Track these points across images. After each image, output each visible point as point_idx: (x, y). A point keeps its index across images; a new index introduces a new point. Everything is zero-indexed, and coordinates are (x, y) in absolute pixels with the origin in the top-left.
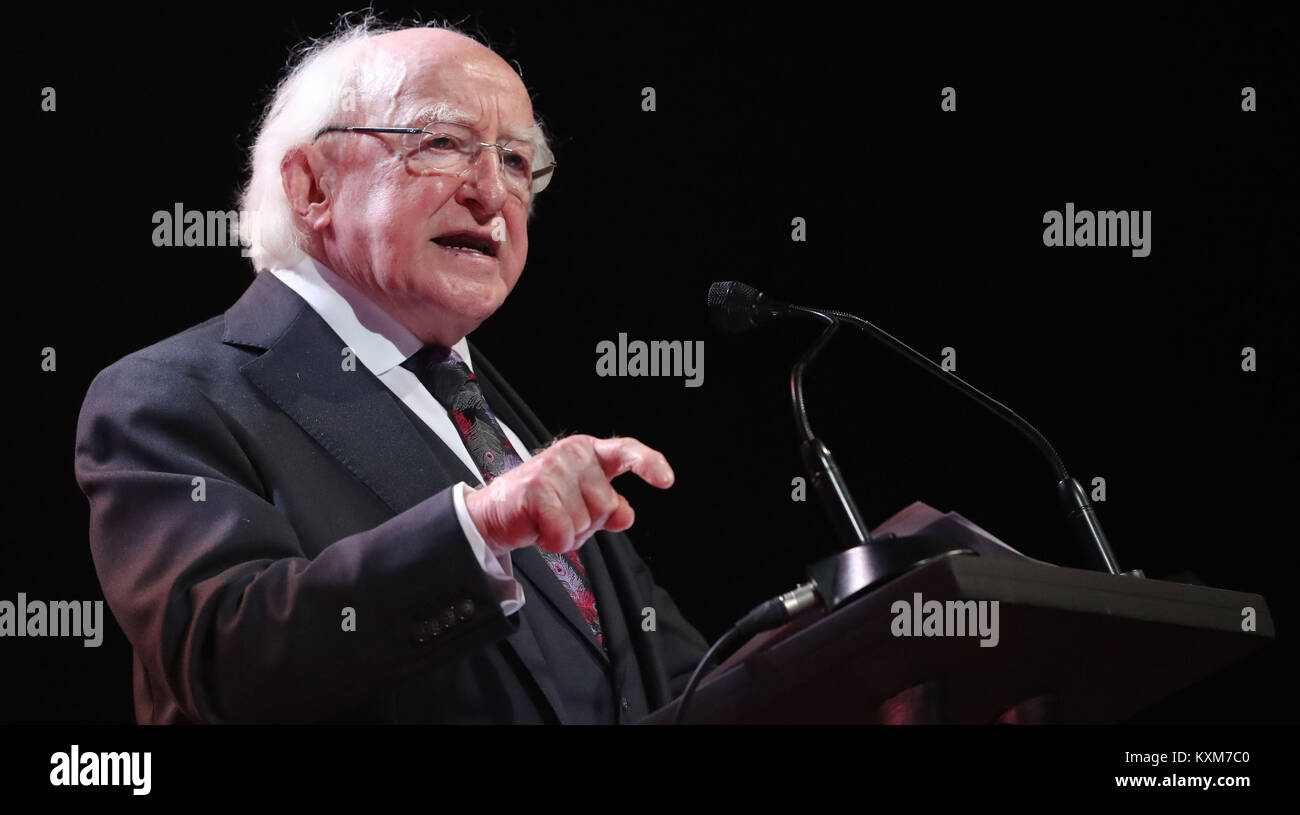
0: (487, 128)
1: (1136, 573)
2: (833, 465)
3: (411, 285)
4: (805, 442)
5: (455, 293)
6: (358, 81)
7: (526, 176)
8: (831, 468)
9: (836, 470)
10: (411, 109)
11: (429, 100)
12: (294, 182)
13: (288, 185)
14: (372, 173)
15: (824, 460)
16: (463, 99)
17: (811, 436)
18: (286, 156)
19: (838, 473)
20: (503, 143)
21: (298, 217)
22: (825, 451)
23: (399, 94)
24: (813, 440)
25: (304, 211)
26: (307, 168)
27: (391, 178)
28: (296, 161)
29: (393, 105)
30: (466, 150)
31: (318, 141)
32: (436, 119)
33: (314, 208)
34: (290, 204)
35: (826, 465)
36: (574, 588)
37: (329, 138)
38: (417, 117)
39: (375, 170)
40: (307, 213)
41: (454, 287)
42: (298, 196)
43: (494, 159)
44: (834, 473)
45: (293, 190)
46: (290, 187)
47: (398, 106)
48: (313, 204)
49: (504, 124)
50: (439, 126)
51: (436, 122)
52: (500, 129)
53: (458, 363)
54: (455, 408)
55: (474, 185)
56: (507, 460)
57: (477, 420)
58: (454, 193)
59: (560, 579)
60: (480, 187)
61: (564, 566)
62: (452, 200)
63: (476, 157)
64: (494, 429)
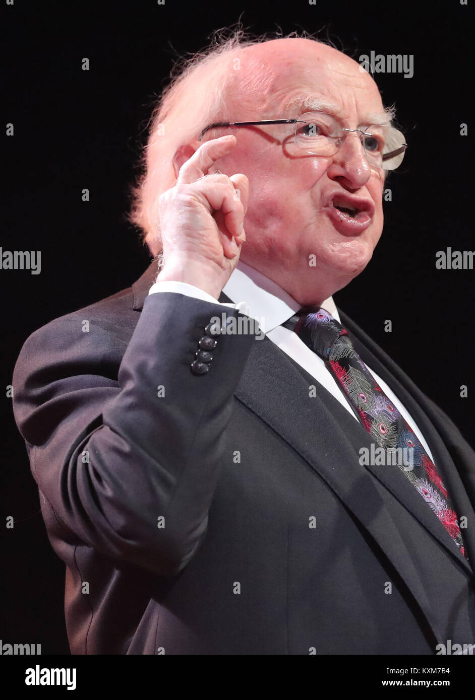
0: (348, 116)
7: (380, 154)
18: (178, 151)
28: (186, 155)
30: (333, 135)
31: (204, 137)
36: (438, 508)
37: (214, 133)
43: (357, 143)
52: (359, 118)
53: (331, 321)
54: (331, 359)
55: (343, 165)
56: (378, 400)
57: (351, 368)
58: (326, 170)
59: (427, 500)
60: (348, 166)
61: (429, 489)
62: (325, 175)
63: (342, 140)
64: (366, 375)
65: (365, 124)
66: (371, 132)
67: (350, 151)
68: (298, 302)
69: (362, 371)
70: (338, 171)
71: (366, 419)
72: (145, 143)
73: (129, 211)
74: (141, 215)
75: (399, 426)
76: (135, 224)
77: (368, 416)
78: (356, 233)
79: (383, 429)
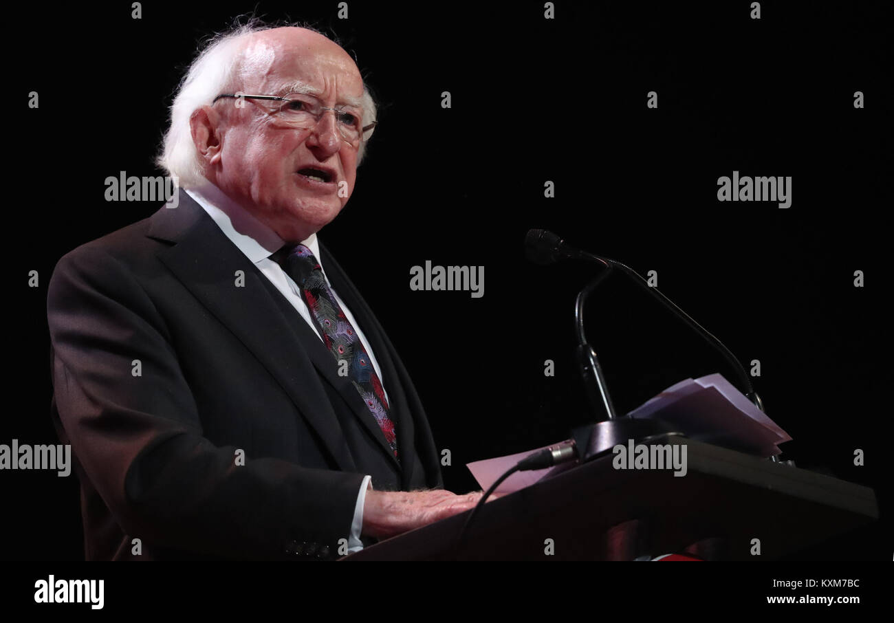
0: (329, 97)
1: (790, 462)
2: (597, 364)
3: (275, 202)
4: (581, 346)
5: (304, 207)
6: (241, 63)
7: (357, 129)
8: (596, 366)
9: (598, 367)
10: (277, 84)
11: (289, 78)
12: (198, 131)
13: (194, 133)
14: (250, 126)
15: (591, 360)
16: (312, 78)
17: (585, 342)
18: (194, 114)
19: (600, 369)
20: (340, 107)
21: (201, 155)
22: (593, 353)
23: (270, 73)
24: (586, 345)
25: (203, 150)
26: (207, 122)
27: (261, 129)
28: (200, 117)
29: (265, 81)
30: (314, 112)
31: (215, 103)
32: (293, 91)
33: (211, 149)
34: (194, 146)
35: (593, 363)
36: (380, 418)
37: (222, 102)
38: (281, 89)
39: (252, 123)
40: (207, 153)
41: (303, 203)
42: (201, 141)
43: (333, 119)
44: (597, 369)
45: (197, 136)
46: (195, 135)
47: (268, 80)
48: (210, 147)
49: (341, 95)
50: (295, 95)
51: (293, 92)
52: (338, 98)
53: (308, 256)
54: (305, 288)
55: (317, 136)
56: (340, 325)
57: (320, 297)
58: (305, 139)
59: (371, 410)
60: (321, 138)
61: (374, 401)
62: (303, 144)
63: (320, 117)
64: (332, 303)
65: (340, 103)
66: (344, 110)
67: (325, 127)
68: (283, 240)
69: (330, 300)
70: (313, 140)
71: (329, 341)
72: (171, 104)
73: (155, 156)
74: (164, 159)
75: (356, 347)
76: (159, 166)
77: (330, 338)
78: (327, 193)
79: (341, 350)
